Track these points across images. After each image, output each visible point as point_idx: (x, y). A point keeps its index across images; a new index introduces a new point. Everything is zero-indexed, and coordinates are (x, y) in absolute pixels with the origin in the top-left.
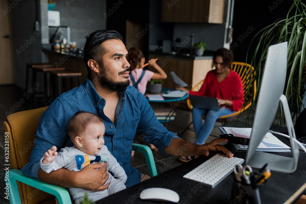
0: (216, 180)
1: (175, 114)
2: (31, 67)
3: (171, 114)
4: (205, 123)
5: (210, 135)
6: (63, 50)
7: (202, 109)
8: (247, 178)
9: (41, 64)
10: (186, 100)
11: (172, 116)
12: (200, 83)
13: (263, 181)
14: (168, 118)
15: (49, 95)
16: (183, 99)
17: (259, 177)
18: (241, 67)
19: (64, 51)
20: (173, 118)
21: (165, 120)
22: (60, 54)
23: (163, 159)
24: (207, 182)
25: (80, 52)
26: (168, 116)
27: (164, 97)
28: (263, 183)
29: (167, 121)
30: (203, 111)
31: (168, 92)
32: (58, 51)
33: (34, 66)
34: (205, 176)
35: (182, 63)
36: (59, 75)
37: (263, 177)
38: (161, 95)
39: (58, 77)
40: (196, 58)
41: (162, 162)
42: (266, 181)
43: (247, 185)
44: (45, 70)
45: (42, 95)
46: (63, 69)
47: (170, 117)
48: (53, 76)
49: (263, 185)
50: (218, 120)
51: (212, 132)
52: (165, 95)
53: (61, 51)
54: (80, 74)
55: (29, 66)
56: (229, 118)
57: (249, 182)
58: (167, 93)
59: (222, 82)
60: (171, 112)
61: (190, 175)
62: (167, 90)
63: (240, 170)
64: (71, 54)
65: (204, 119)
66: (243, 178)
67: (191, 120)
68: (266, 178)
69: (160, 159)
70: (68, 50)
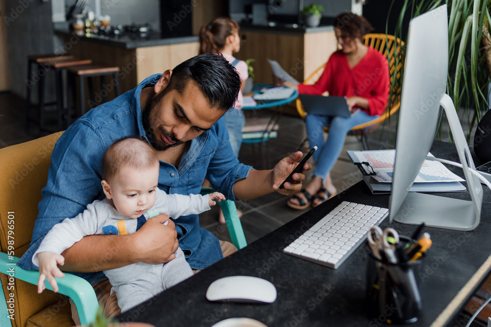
0: (341, 254)
1: (277, 127)
2: (35, 62)
3: (271, 127)
4: (329, 138)
5: (340, 159)
6: (88, 30)
7: (321, 116)
8: (390, 252)
9: (53, 55)
10: (294, 102)
11: (273, 130)
12: (316, 72)
13: (419, 254)
14: (266, 135)
15: (65, 106)
16: (289, 100)
17: (413, 246)
18: (381, 41)
19: (91, 33)
20: (273, 135)
21: (262, 138)
22: (84, 38)
23: (262, 207)
24: (325, 258)
25: (117, 32)
26: (265, 132)
27: (257, 101)
28: (420, 258)
29: (264, 140)
30: (324, 119)
31: (264, 90)
32: (81, 33)
33: (39, 60)
34: (323, 247)
35: (286, 40)
36: (81, 73)
37: (419, 248)
38: (253, 97)
39: (79, 76)
40: (308, 30)
41: (260, 212)
42: (424, 254)
43: (392, 264)
44: (58, 65)
45: (55, 108)
46: (88, 62)
47: (269, 133)
48: (73, 76)
49: (419, 262)
50: (351, 133)
51: (342, 153)
52: (258, 97)
53: (85, 32)
54: (116, 69)
55: (32, 61)
56: (369, 128)
57: (394, 260)
58: (262, 93)
59: (356, 67)
60: (270, 123)
61: (296, 247)
62: (261, 88)
63: (378, 237)
64: (102, 37)
65: (327, 131)
66: (383, 253)
67: (305, 136)
68: (424, 249)
69: (255, 206)
70: (96, 31)
